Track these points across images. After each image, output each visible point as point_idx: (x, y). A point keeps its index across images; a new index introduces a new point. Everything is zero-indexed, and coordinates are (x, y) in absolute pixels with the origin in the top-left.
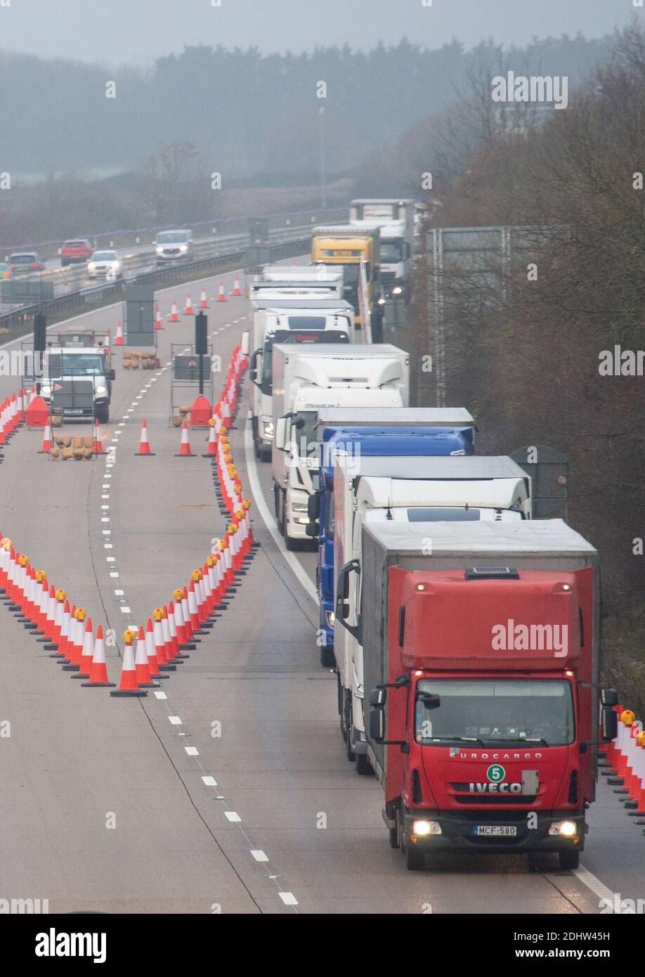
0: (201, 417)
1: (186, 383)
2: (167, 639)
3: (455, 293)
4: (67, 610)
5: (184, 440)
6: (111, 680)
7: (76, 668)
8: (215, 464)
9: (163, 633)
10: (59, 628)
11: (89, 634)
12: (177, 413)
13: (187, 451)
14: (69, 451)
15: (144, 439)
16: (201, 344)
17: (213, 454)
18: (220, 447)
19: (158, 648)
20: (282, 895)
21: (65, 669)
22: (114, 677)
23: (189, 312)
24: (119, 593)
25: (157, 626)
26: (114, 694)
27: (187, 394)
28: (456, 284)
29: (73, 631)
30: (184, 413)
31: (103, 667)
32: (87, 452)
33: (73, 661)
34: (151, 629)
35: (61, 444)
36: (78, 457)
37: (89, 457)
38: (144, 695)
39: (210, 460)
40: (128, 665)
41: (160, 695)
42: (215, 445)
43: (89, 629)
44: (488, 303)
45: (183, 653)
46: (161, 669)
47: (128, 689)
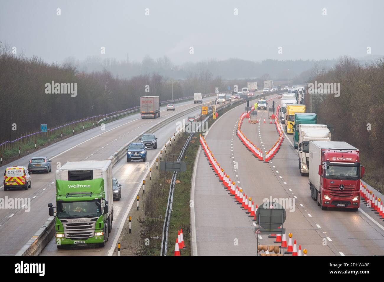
0: (273, 117)
1: (271, 112)
2: (272, 154)
3: (315, 99)
4: (256, 148)
5: (271, 121)
6: (263, 160)
7: (258, 158)
8: (276, 125)
9: (271, 152)
10: (255, 151)
11: (260, 152)
12: (269, 117)
13: (271, 123)
14: (253, 122)
15: (265, 121)
16: (273, 106)
17: (275, 123)
18: (277, 122)
19: (271, 155)
20: (289, 189)
21: (256, 158)
22: (264, 159)
23: (271, 100)
24: (263, 145)
25: (271, 151)
26: (264, 162)
27: (271, 114)
28: (315, 98)
29: (257, 152)
30: (270, 117)
31: (262, 158)
32: (256, 122)
33: (257, 156)
34: (270, 152)
35: (251, 121)
36: (254, 123)
37: (256, 123)
38: (269, 162)
39: (275, 124)
40: (266, 158)
41: (271, 162)
42: (276, 122)
43: (260, 151)
44: (320, 101)
45: (274, 156)
46: (271, 158)
47: (266, 161)
